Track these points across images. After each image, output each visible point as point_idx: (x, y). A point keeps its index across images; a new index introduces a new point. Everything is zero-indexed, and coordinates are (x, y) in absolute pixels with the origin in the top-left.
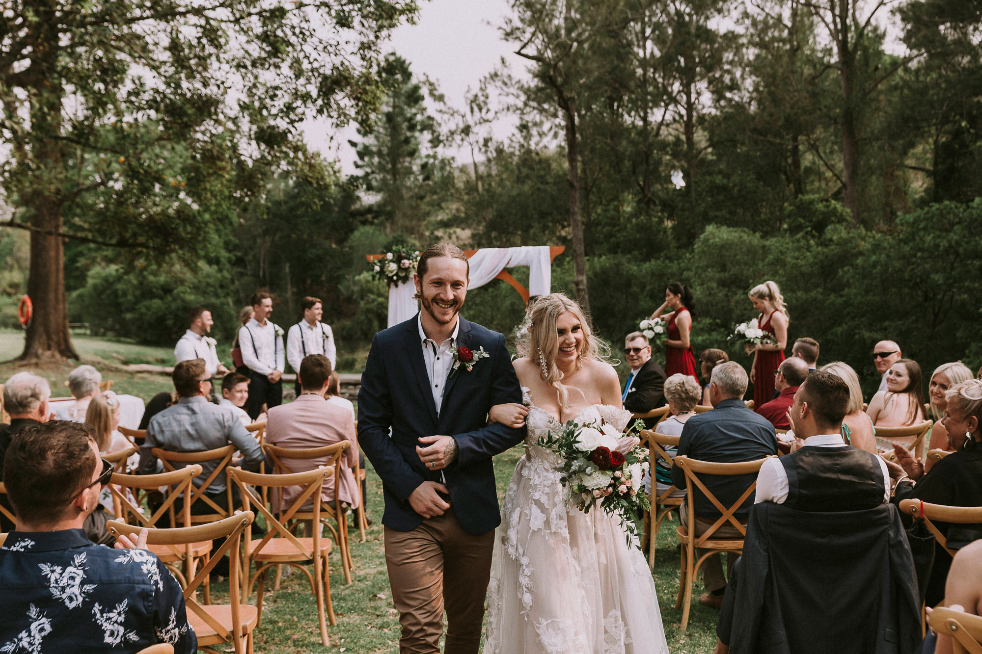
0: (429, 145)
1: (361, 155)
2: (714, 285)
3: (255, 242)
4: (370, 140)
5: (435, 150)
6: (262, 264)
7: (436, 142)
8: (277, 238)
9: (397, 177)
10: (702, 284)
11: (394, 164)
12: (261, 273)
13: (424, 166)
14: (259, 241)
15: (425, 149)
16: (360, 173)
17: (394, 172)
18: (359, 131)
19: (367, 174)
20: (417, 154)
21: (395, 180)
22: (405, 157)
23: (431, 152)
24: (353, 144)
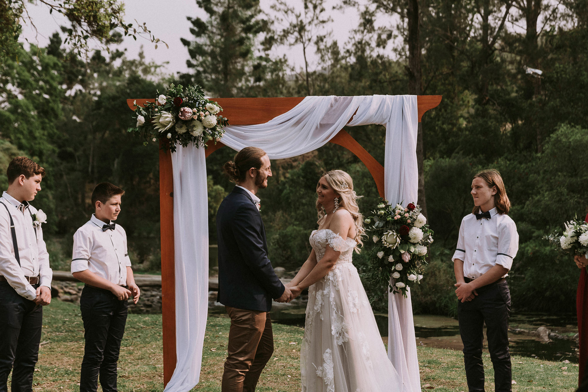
0: (261, 47)
1: (193, 54)
2: (565, 191)
3: (85, 138)
4: (203, 40)
5: (267, 52)
6: (91, 160)
7: (269, 43)
8: (107, 135)
9: (228, 77)
10: (552, 190)
11: (226, 65)
12: (90, 170)
13: (257, 67)
14: (90, 137)
15: (257, 51)
16: (192, 71)
17: (226, 73)
18: (192, 31)
19: (199, 72)
20: (249, 55)
21: (226, 80)
22: (237, 58)
23: (263, 54)
24: (185, 42)
